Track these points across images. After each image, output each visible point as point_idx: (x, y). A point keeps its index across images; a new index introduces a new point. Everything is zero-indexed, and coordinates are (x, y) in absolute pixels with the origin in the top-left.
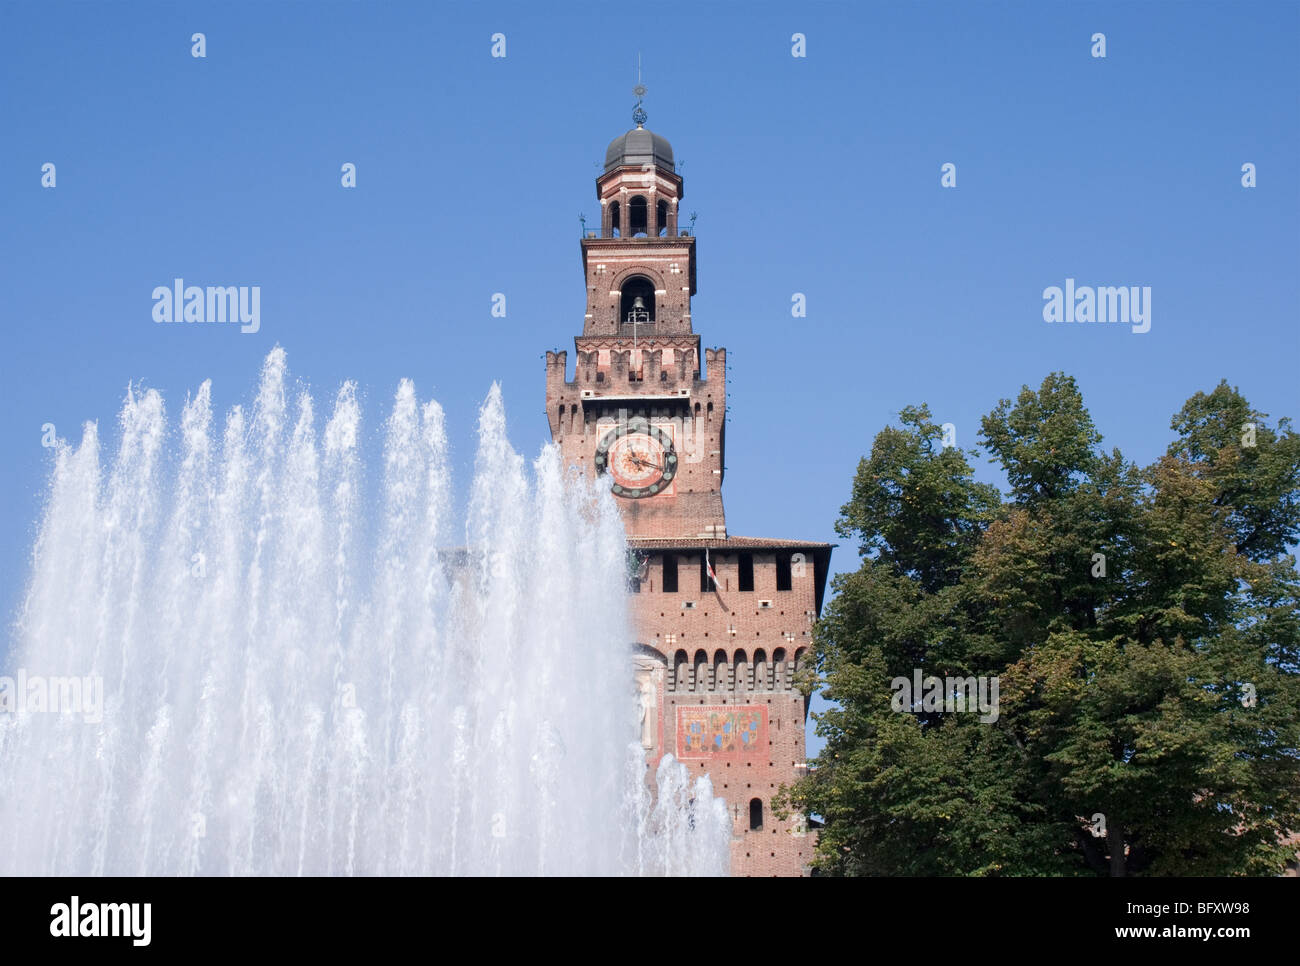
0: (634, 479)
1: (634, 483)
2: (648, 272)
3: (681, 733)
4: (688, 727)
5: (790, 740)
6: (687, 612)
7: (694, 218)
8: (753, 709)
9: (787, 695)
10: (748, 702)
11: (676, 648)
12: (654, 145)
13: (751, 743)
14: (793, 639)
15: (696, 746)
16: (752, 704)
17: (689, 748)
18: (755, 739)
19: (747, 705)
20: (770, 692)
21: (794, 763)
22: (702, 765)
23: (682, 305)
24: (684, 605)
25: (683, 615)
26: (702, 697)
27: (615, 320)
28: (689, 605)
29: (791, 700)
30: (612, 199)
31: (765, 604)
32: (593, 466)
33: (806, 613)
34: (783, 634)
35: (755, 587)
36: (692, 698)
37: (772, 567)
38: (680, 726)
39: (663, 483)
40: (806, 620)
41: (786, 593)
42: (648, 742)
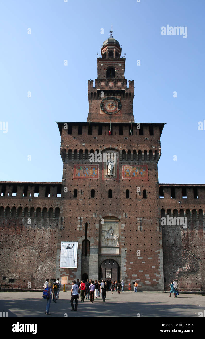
0: (110, 110)
1: (110, 111)
2: (114, 66)
3: (124, 172)
4: (126, 170)
5: (154, 174)
6: (125, 140)
7: (125, 54)
8: (144, 166)
9: (153, 163)
10: (142, 164)
11: (122, 149)
13: (143, 175)
14: (154, 148)
15: (128, 175)
16: (143, 165)
17: (126, 176)
18: (144, 174)
19: (142, 165)
20: (148, 162)
21: (155, 181)
22: (130, 180)
23: (122, 73)
24: (124, 138)
25: (124, 141)
26: (129, 162)
27: (105, 76)
28: (126, 138)
29: (154, 164)
31: (147, 139)
32: (99, 107)
33: (158, 141)
34: (152, 146)
35: (144, 134)
36: (127, 163)
37: (148, 129)
38: (123, 170)
39: (118, 111)
40: (158, 143)
41: (152, 136)
42: (114, 174)
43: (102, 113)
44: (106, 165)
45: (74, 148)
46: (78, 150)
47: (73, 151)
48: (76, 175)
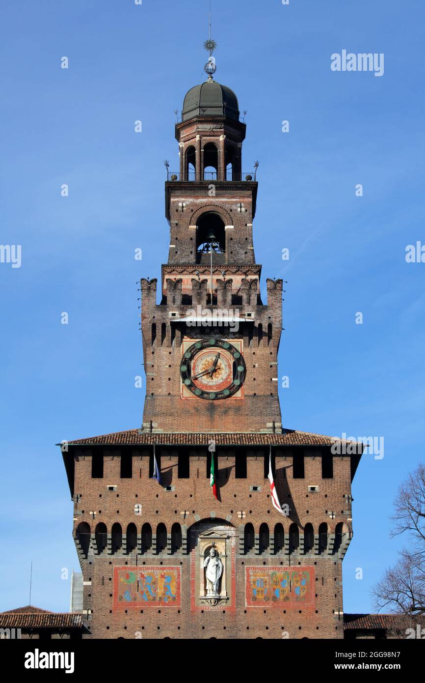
0: (211, 384)
1: (211, 387)
2: (220, 210)
3: (249, 587)
4: (254, 582)
5: (331, 592)
6: (254, 494)
7: (257, 165)
8: (304, 569)
9: (329, 559)
10: (300, 563)
11: (245, 522)
12: (224, 100)
13: (302, 595)
14: (334, 517)
15: (260, 597)
16: (303, 565)
17: (255, 599)
18: (305, 591)
19: (299, 566)
20: (317, 556)
21: (333, 612)
22: (265, 612)
23: (246, 239)
24: (251, 489)
25: (250, 496)
26: (264, 559)
27: (193, 250)
28: (255, 489)
29: (332, 562)
30: (189, 143)
31: (313, 489)
32: (178, 373)
33: (344, 496)
34: (326, 512)
35: (306, 475)
36: (257, 560)
37: (319, 459)
38: (248, 581)
39: (233, 390)
40: (344, 501)
41: (329, 481)
42: (223, 594)
43: (187, 393)
44: (202, 567)
45: (113, 521)
46: (123, 527)
47: (109, 528)
48: (121, 598)
